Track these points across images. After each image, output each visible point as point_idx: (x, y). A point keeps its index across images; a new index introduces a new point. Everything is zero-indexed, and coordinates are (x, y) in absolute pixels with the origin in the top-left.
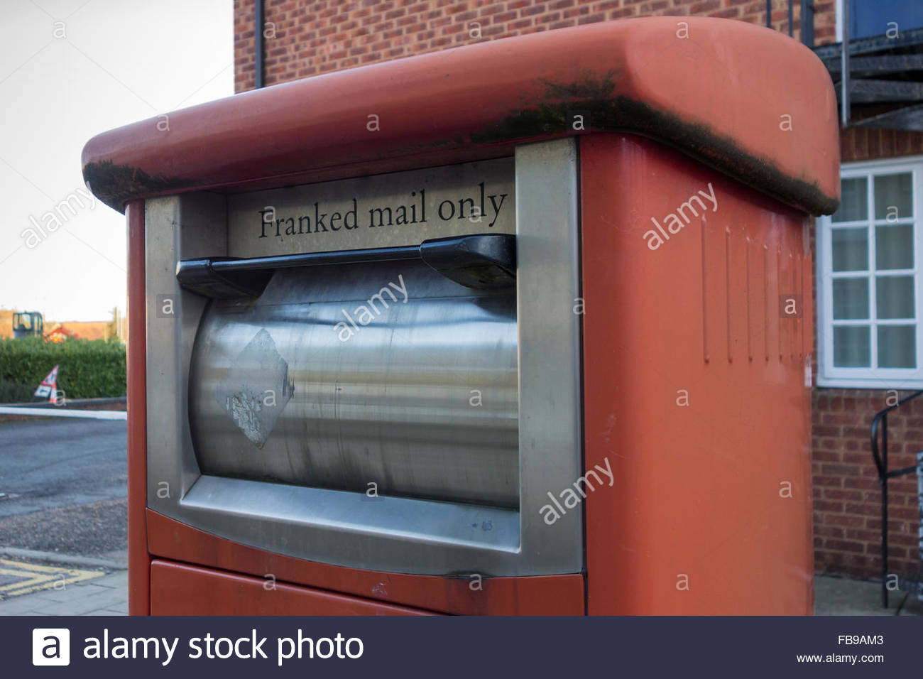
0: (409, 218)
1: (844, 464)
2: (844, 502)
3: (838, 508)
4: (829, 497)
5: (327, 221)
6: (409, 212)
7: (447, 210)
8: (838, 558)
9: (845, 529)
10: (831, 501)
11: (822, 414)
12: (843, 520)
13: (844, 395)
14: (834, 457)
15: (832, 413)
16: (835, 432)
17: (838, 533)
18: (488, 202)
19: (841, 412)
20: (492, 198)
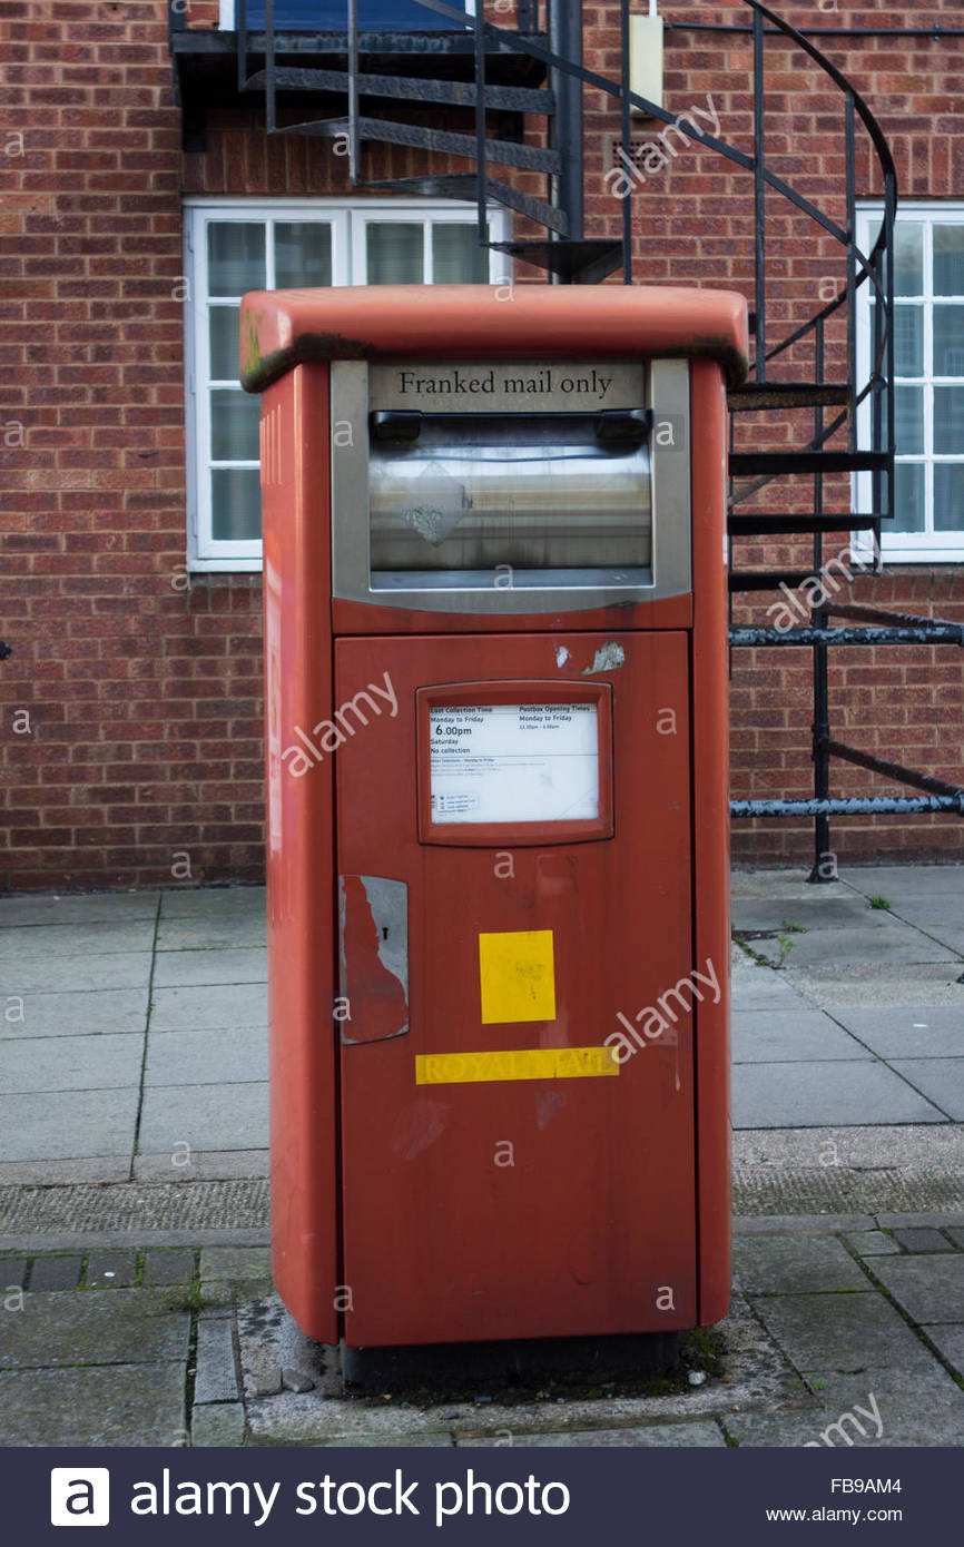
0: (538, 388)
1: (232, 699)
2: (232, 761)
3: (222, 772)
4: (208, 756)
5: (466, 385)
6: (538, 385)
7: (567, 386)
8: (222, 854)
9: (232, 804)
10: (210, 762)
11: (197, 617)
12: (230, 791)
13: (232, 584)
14: (216, 689)
15: (213, 616)
16: (217, 647)
17: (222, 813)
18: (598, 384)
19: (228, 614)
20: (601, 381)
